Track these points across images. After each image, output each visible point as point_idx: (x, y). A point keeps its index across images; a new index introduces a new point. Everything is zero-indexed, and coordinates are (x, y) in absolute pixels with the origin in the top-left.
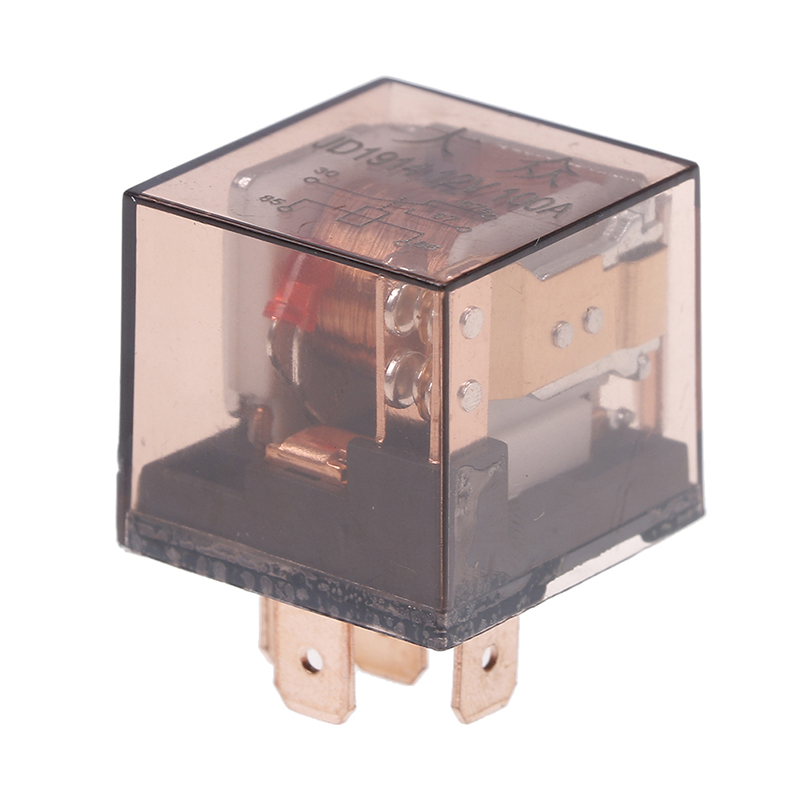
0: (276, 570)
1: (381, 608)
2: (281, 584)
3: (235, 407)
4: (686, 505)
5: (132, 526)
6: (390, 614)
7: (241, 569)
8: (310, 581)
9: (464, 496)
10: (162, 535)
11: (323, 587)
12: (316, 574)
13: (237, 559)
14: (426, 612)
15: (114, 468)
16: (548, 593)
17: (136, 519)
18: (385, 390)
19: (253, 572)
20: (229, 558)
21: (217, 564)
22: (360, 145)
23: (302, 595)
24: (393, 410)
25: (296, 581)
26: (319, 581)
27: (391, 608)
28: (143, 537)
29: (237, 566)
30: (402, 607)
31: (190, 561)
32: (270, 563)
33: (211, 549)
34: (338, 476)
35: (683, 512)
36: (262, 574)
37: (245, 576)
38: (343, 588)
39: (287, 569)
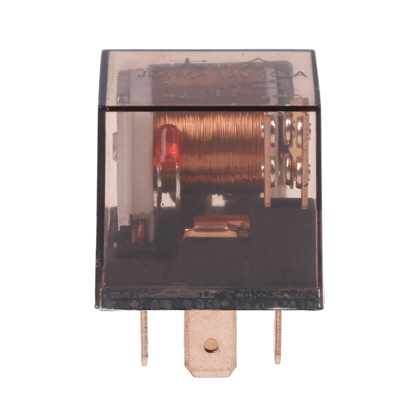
0: (207, 294)
1: (280, 297)
2: (210, 301)
5: (104, 296)
7: (182, 300)
8: (230, 294)
10: (126, 295)
11: (239, 295)
12: (233, 289)
13: (179, 295)
17: (106, 291)
19: (190, 299)
20: (173, 296)
21: (165, 301)
23: (225, 303)
25: (220, 297)
26: (236, 293)
27: (286, 295)
28: (113, 300)
29: (179, 298)
30: (293, 292)
32: (202, 292)
33: (163, 293)
36: (197, 299)
37: (185, 303)
38: (252, 292)
39: (214, 292)
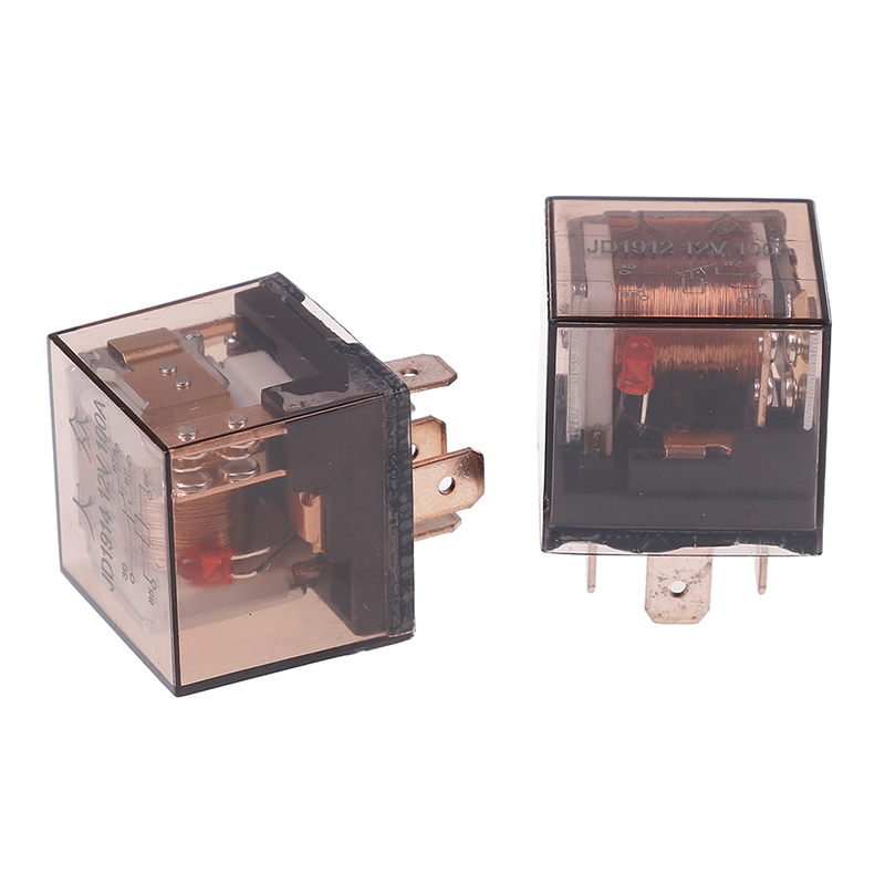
0: (394, 521)
1: (395, 440)
2: (402, 516)
3: (299, 591)
4: (274, 283)
5: (397, 631)
6: (397, 433)
7: (401, 546)
8: (393, 495)
9: (302, 404)
10: (396, 608)
11: (394, 486)
12: (387, 493)
13: (395, 550)
14: (387, 408)
15: (362, 654)
16: (355, 341)
17: (392, 630)
18: (251, 479)
19: (400, 538)
20: (396, 557)
21: (403, 564)
22: (103, 560)
23: (404, 499)
24: (263, 469)
25: (396, 505)
26: (391, 489)
27: (392, 433)
28: (402, 621)
29: (399, 550)
30: (389, 425)
31: (408, 584)
32: (390, 527)
33: (394, 570)
34: (318, 498)
35: (280, 284)
36: (399, 531)
37: (404, 543)
38: (390, 471)
39: (390, 513)
